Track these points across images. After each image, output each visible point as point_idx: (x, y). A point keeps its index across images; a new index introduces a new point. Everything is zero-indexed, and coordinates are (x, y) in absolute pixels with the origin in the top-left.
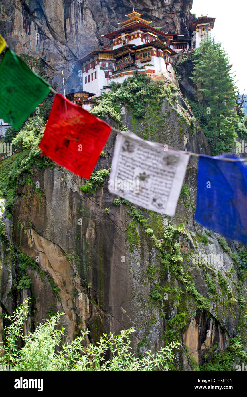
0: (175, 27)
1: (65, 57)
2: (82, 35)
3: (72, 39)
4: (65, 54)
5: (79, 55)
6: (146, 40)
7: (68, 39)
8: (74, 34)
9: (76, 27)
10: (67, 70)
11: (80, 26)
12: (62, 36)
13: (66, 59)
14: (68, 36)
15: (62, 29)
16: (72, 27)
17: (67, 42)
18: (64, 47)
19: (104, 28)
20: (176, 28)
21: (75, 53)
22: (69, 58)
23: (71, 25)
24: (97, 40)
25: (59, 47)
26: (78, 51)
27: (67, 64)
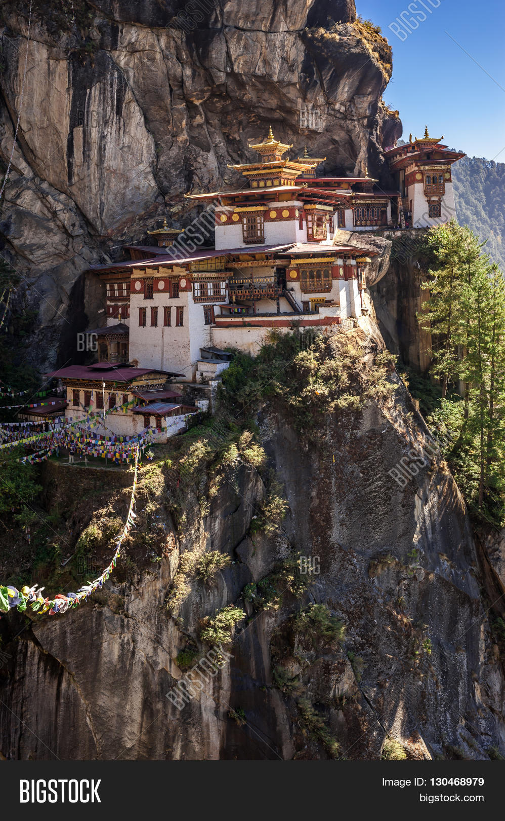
0: (354, 153)
1: (64, 226)
2: (114, 172)
3: (86, 180)
4: (65, 217)
5: (102, 223)
6: (307, 221)
7: (75, 179)
8: (93, 166)
9: (102, 149)
10: (69, 264)
11: (110, 147)
12: (58, 170)
13: (66, 231)
14: (76, 170)
15: (60, 151)
16: (90, 150)
17: (71, 185)
18: (63, 197)
19: (174, 152)
20: (356, 156)
21: (91, 215)
22: (78, 231)
23: (86, 143)
24: (153, 183)
25: (50, 198)
26: (102, 211)
27: (70, 247)
